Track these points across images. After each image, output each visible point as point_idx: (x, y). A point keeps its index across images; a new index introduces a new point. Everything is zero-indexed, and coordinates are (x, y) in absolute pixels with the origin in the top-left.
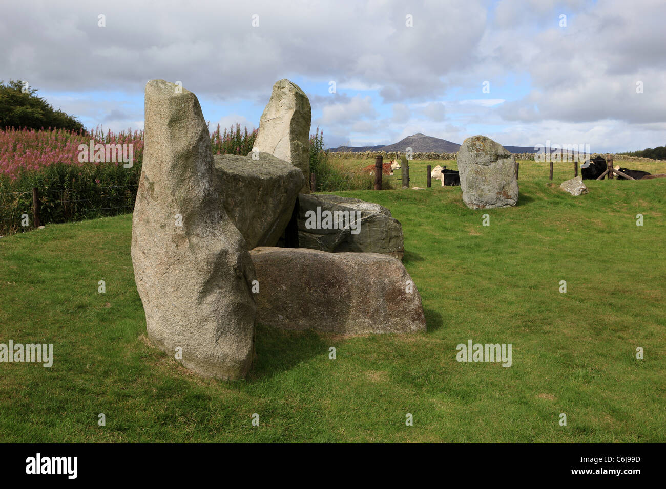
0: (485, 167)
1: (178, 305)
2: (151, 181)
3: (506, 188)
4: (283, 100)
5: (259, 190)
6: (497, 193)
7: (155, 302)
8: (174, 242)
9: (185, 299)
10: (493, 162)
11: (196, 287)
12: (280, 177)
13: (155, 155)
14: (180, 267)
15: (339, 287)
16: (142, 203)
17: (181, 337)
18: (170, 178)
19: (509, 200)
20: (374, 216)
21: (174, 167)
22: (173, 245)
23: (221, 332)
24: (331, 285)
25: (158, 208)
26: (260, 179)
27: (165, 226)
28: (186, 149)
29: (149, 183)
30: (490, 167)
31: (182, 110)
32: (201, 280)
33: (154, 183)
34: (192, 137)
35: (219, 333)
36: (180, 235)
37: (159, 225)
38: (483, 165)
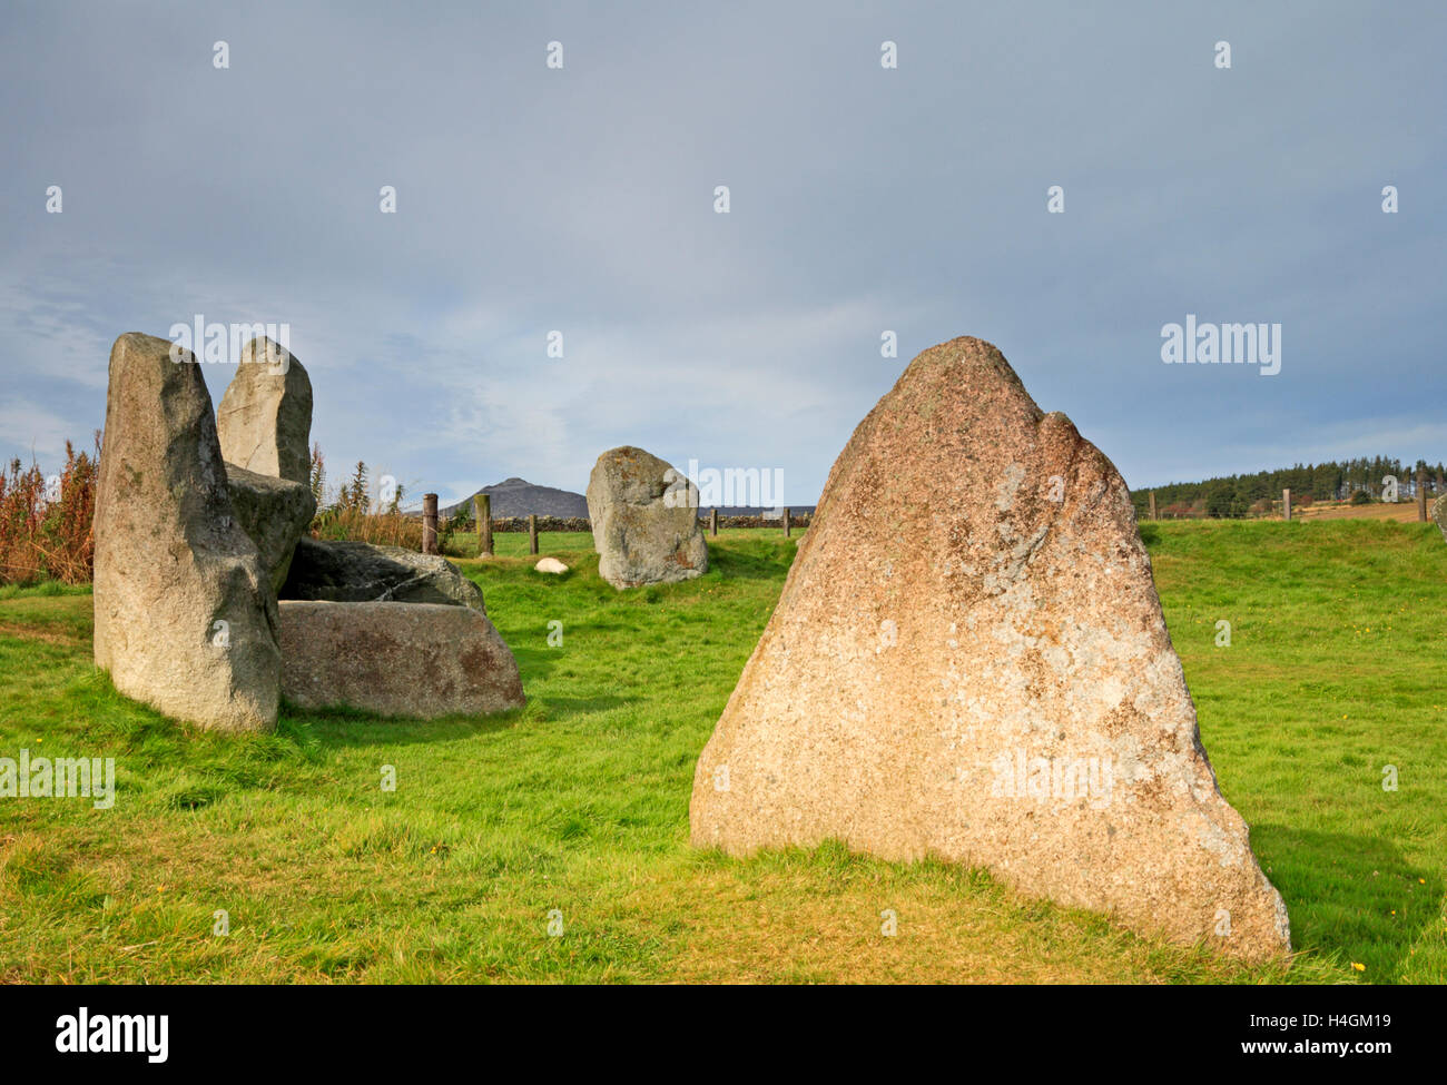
0: (640, 507)
1: (176, 644)
2: (136, 471)
3: (684, 547)
4: (261, 374)
5: (254, 511)
6: (667, 558)
7: (141, 644)
8: (171, 553)
9: (188, 635)
10: (656, 497)
11: (204, 617)
12: (283, 492)
13: (141, 435)
14: (180, 589)
15: (392, 651)
16: (121, 504)
17: (179, 691)
18: (165, 466)
19: (690, 571)
20: (433, 575)
21: (170, 451)
22: (171, 559)
23: (237, 683)
24: (380, 647)
25: (147, 509)
26: (255, 494)
27: (159, 532)
28: (186, 426)
29: (134, 474)
30: (649, 506)
31: (179, 374)
32: (211, 606)
33: (141, 473)
34: (193, 411)
35: (235, 684)
36: (180, 545)
37: (149, 532)
38: (637, 503)
